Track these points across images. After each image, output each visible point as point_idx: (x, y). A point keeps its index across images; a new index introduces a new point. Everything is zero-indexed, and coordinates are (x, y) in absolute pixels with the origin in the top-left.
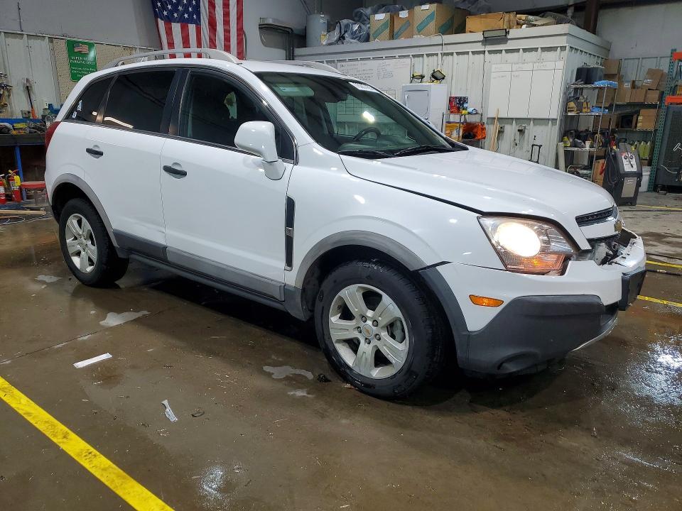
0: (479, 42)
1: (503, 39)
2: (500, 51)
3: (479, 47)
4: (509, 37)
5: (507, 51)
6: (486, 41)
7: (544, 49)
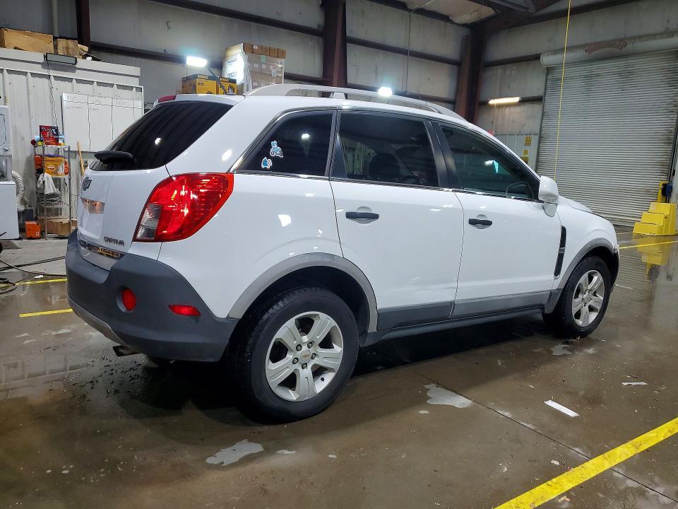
0: (39, 63)
1: (72, 67)
2: (71, 80)
3: (39, 70)
4: (77, 66)
5: (79, 81)
6: (47, 63)
7: (120, 87)
